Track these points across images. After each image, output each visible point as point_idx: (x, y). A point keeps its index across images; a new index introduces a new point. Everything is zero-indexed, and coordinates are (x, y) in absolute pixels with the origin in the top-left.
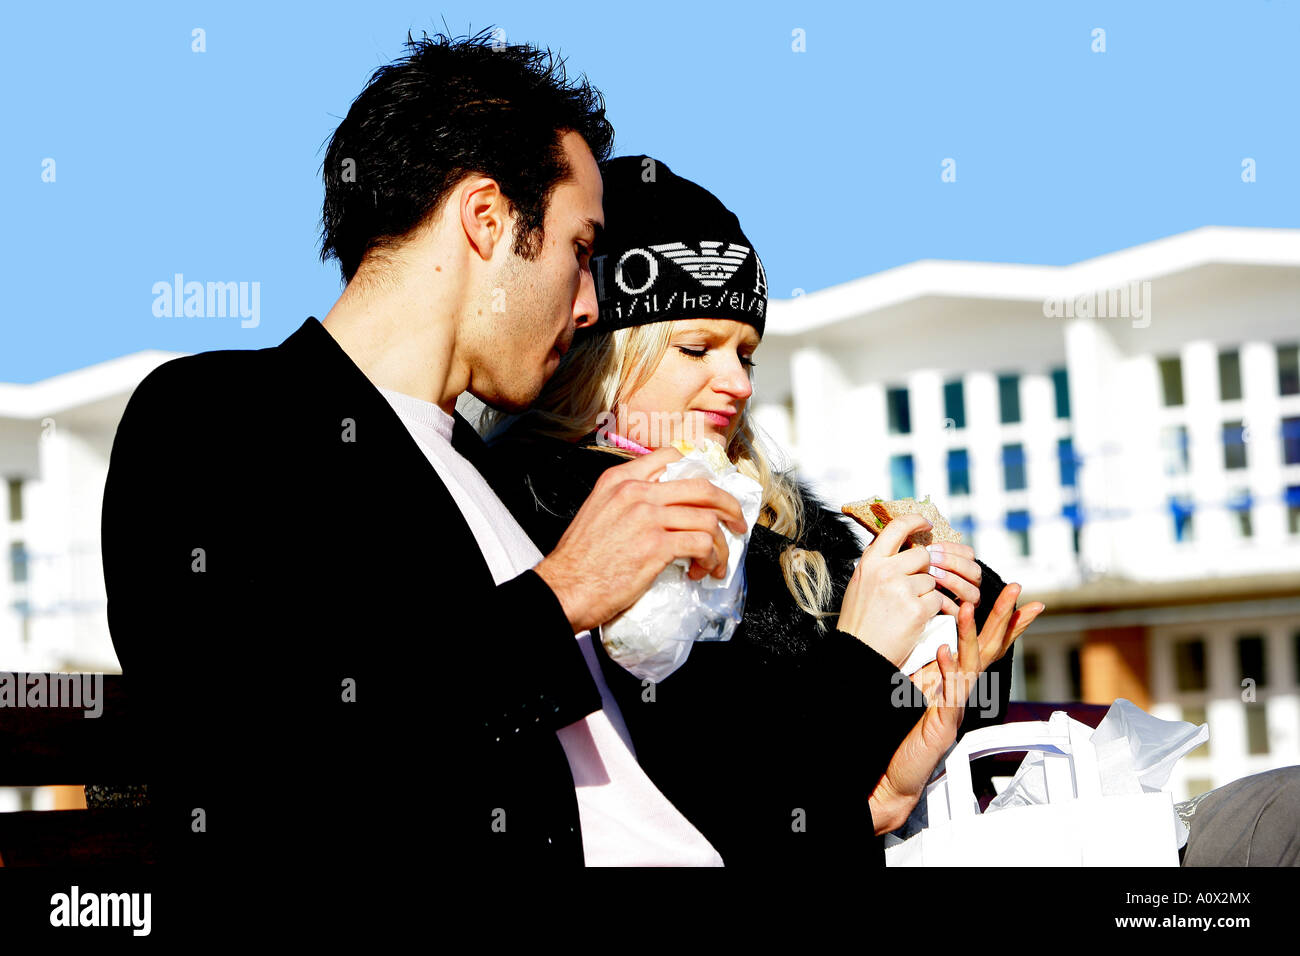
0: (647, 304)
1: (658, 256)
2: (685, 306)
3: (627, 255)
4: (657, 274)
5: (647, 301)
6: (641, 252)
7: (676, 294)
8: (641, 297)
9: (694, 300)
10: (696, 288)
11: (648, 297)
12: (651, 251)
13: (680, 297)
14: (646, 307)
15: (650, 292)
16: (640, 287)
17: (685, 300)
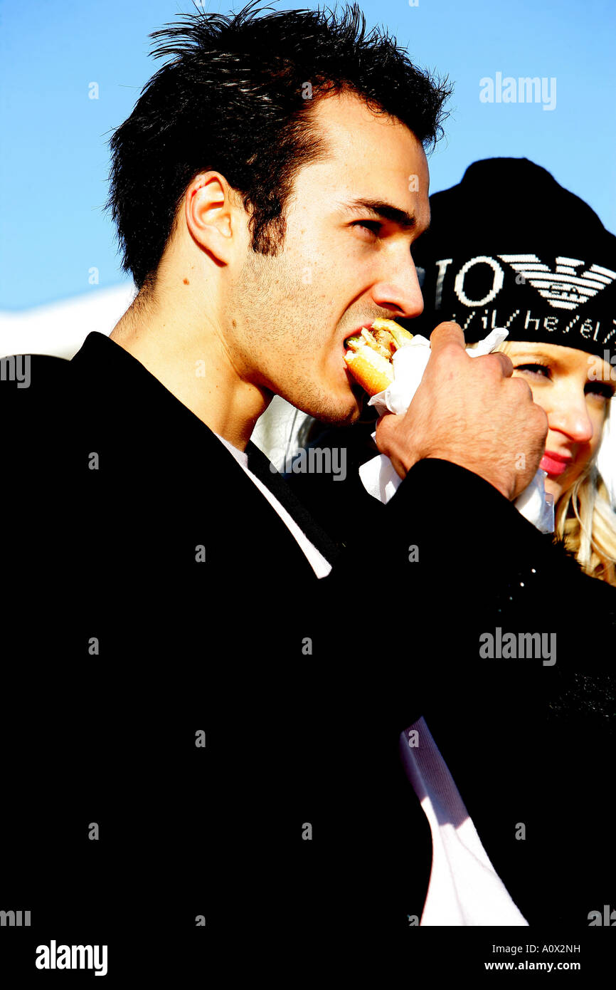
0: (485, 319)
1: (506, 267)
2: (526, 326)
3: (474, 261)
4: (501, 287)
5: (485, 315)
6: (488, 260)
7: (518, 312)
8: (479, 310)
9: (538, 321)
10: (542, 307)
11: (486, 312)
12: (500, 261)
13: (522, 317)
14: (483, 322)
15: (490, 306)
16: (479, 299)
17: (528, 319)
